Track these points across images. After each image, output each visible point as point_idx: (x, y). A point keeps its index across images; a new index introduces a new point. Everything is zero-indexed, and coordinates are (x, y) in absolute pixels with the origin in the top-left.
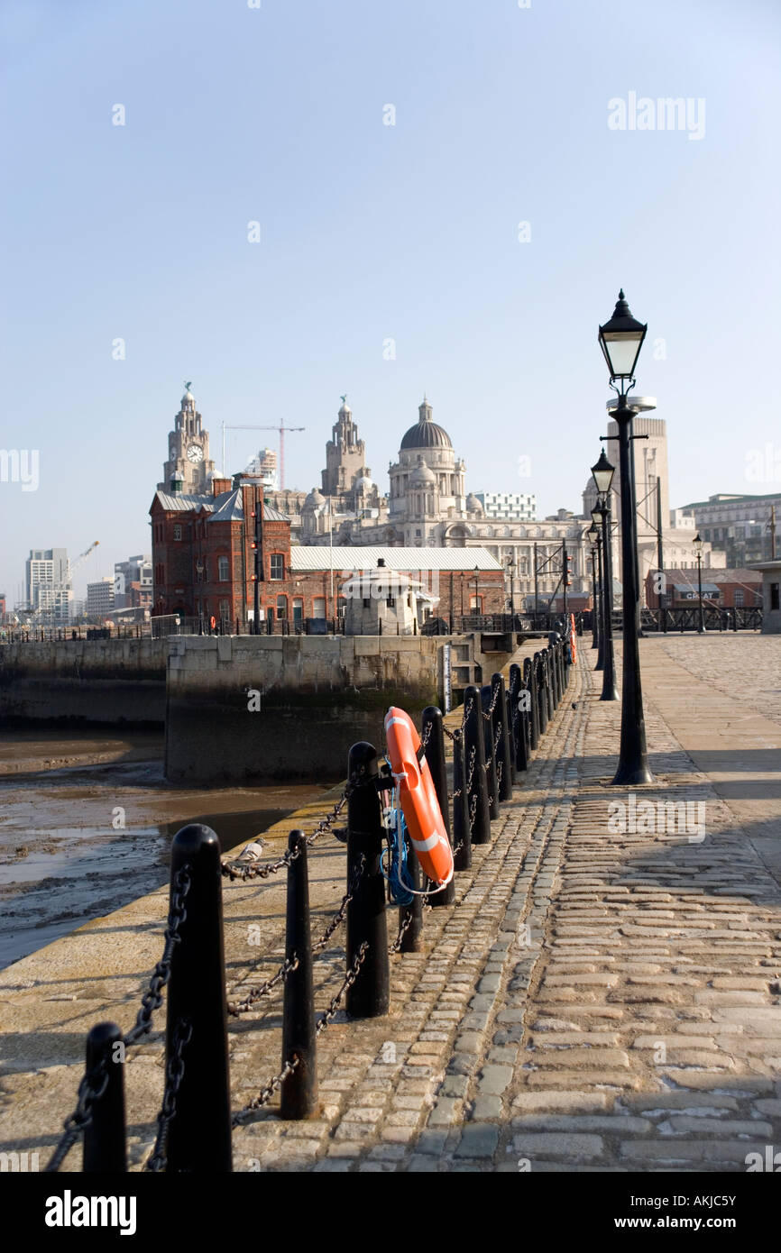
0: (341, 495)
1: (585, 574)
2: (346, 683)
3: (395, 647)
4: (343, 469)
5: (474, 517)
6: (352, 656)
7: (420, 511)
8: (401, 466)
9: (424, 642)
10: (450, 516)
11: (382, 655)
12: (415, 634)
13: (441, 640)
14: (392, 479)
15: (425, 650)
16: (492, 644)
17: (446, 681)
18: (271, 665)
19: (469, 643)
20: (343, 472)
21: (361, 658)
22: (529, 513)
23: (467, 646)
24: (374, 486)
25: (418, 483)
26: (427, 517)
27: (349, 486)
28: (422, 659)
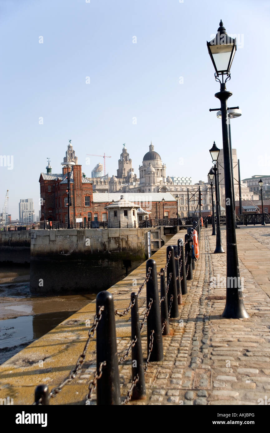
0: (124, 178)
1: (209, 204)
2: (105, 249)
3: (126, 233)
4: (124, 169)
5: (169, 184)
6: (107, 237)
7: (150, 182)
8: (143, 167)
9: (139, 231)
10: (160, 184)
11: (120, 237)
12: (135, 227)
13: (146, 230)
14: (140, 171)
15: (139, 234)
16: (169, 231)
17: (149, 247)
18: (72, 242)
19: (159, 231)
20: (124, 170)
21: (111, 238)
22: (189, 183)
23: (158, 232)
24: (135, 175)
25: (149, 172)
26: (152, 184)
27: (126, 175)
28: (138, 238)
